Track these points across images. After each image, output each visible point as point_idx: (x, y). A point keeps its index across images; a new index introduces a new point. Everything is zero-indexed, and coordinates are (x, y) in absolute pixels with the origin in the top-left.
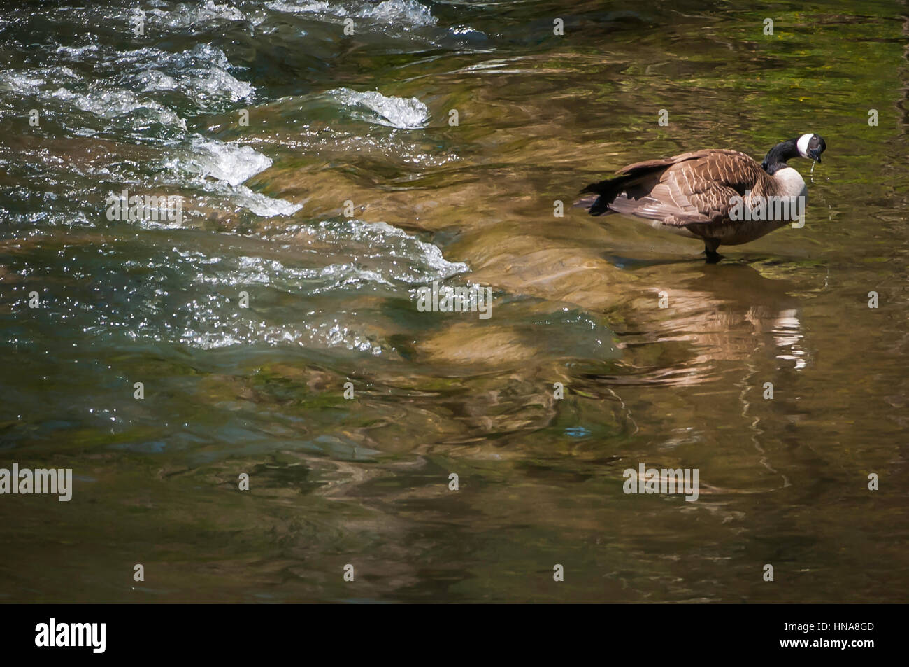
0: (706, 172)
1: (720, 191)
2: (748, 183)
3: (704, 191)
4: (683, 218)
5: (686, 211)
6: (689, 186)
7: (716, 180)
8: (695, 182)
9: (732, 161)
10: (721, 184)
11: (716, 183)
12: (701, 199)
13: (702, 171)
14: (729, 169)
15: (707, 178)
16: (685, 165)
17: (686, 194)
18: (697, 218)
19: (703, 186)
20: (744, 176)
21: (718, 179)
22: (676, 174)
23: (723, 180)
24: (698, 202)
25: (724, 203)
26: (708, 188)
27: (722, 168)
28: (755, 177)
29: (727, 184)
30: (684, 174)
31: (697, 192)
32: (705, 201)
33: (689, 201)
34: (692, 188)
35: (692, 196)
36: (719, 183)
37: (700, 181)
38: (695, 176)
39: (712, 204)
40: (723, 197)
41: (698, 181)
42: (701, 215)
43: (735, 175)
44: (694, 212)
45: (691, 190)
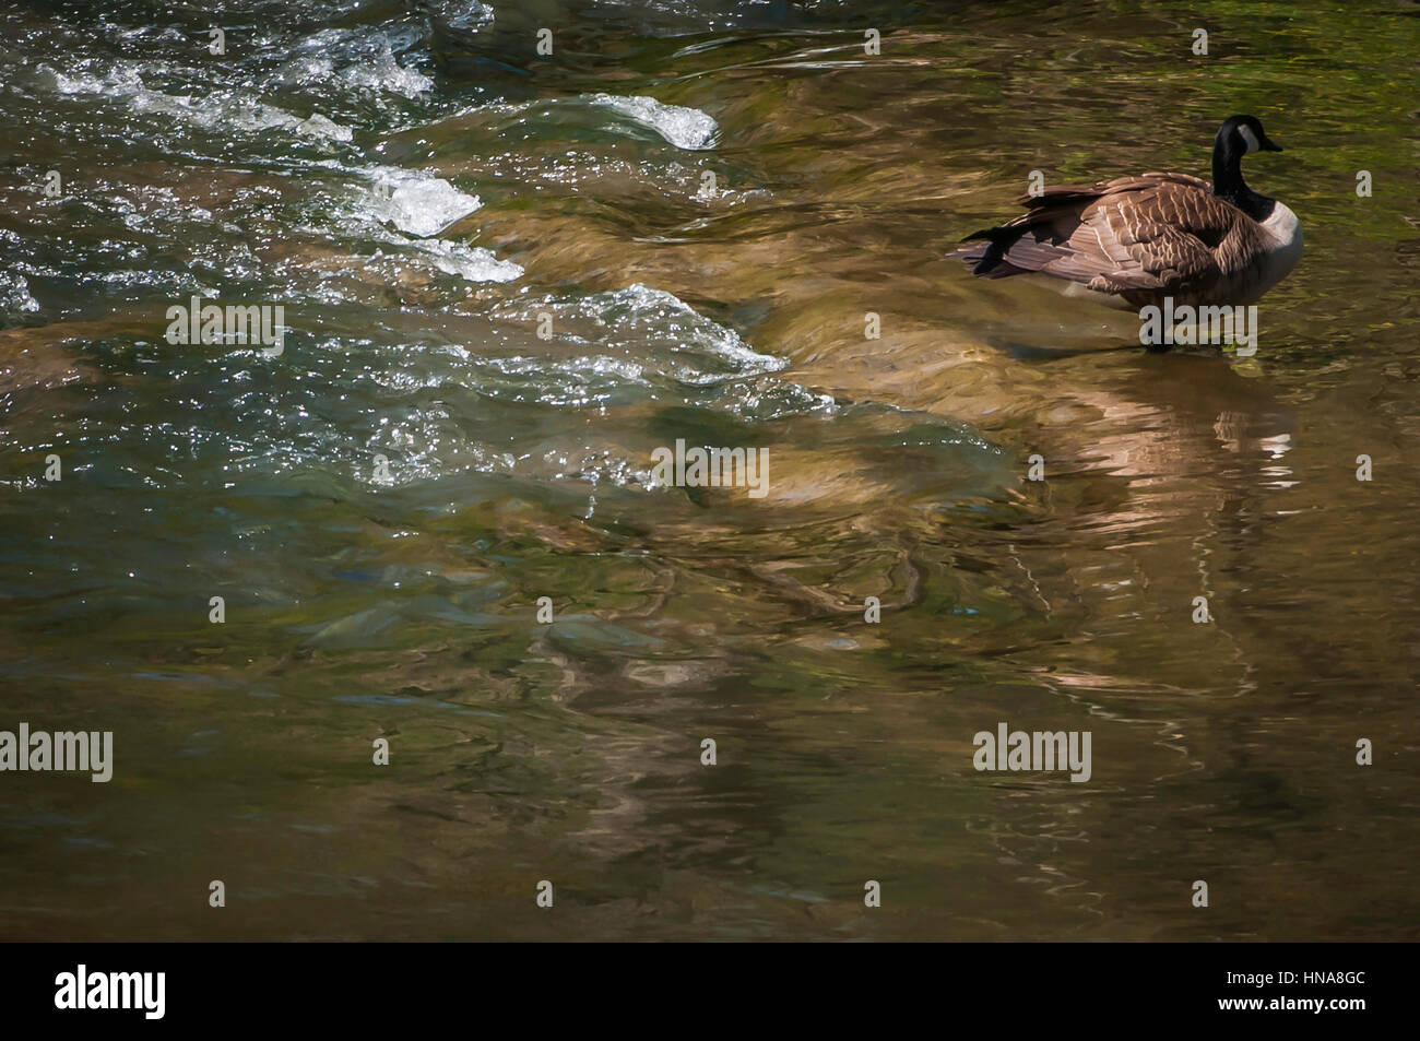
0: (1155, 210)
1: (1178, 239)
2: (1220, 228)
3: (1153, 238)
4: (1117, 280)
5: (1125, 268)
6: (1130, 230)
7: (1170, 223)
8: (1140, 225)
9: (1195, 194)
10: (1179, 229)
11: (1172, 227)
12: (1148, 251)
13: (1150, 209)
14: (1191, 207)
15: (1158, 219)
16: (1121, 199)
17: (1125, 242)
18: (1140, 280)
19: (1151, 229)
20: (1214, 218)
21: (1174, 221)
22: (1109, 212)
23: (1181, 222)
24: (1143, 254)
25: (1184, 257)
26: (1159, 235)
27: (1181, 205)
28: (1231, 219)
29: (1188, 229)
30: (1122, 212)
31: (1143, 240)
32: (1156, 254)
33: (1129, 253)
34: (1134, 233)
35: (1134, 246)
36: (1176, 228)
37: (1146, 222)
38: (1139, 215)
39: (1166, 257)
40: (1182, 248)
41: (1144, 223)
42: (1148, 276)
43: (1201, 215)
44: (1136, 271)
45: (1132, 236)
